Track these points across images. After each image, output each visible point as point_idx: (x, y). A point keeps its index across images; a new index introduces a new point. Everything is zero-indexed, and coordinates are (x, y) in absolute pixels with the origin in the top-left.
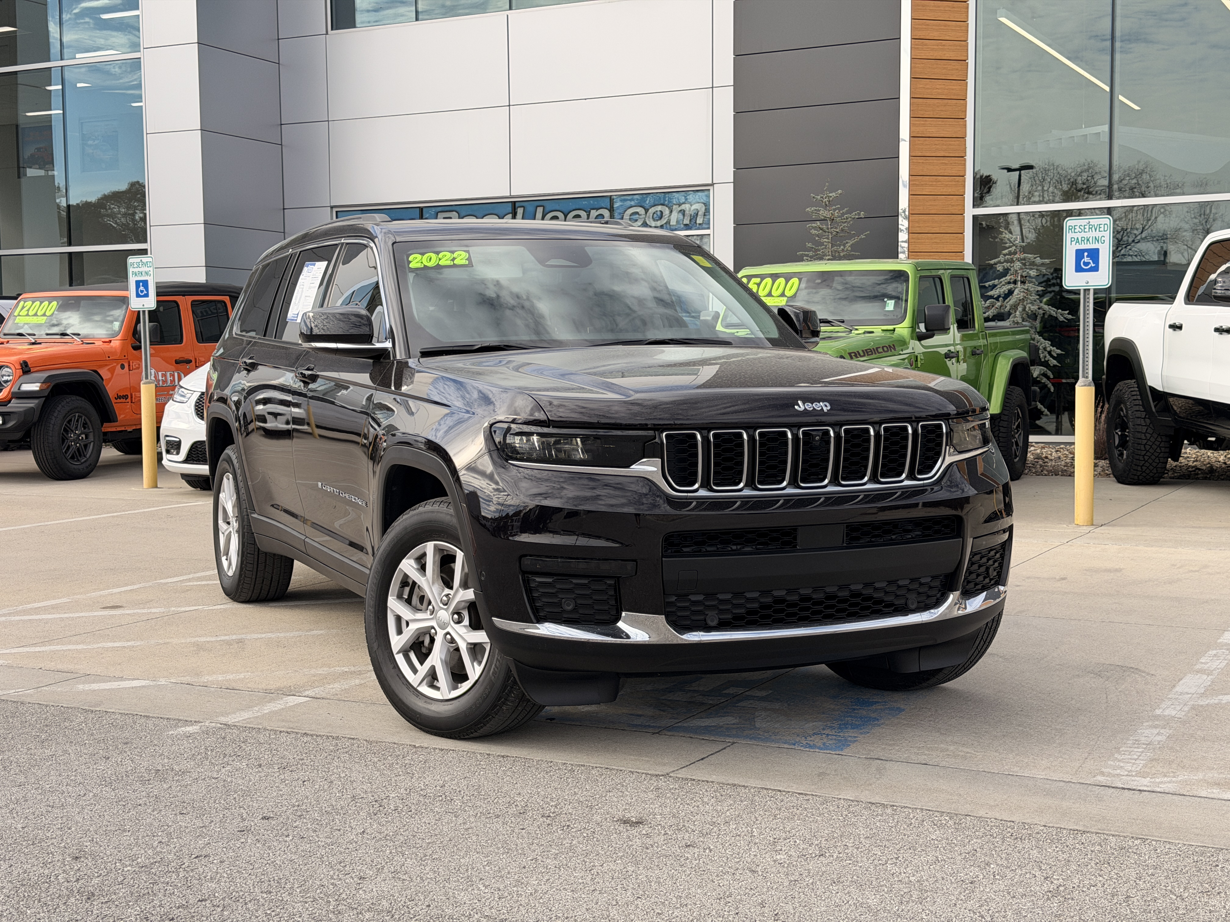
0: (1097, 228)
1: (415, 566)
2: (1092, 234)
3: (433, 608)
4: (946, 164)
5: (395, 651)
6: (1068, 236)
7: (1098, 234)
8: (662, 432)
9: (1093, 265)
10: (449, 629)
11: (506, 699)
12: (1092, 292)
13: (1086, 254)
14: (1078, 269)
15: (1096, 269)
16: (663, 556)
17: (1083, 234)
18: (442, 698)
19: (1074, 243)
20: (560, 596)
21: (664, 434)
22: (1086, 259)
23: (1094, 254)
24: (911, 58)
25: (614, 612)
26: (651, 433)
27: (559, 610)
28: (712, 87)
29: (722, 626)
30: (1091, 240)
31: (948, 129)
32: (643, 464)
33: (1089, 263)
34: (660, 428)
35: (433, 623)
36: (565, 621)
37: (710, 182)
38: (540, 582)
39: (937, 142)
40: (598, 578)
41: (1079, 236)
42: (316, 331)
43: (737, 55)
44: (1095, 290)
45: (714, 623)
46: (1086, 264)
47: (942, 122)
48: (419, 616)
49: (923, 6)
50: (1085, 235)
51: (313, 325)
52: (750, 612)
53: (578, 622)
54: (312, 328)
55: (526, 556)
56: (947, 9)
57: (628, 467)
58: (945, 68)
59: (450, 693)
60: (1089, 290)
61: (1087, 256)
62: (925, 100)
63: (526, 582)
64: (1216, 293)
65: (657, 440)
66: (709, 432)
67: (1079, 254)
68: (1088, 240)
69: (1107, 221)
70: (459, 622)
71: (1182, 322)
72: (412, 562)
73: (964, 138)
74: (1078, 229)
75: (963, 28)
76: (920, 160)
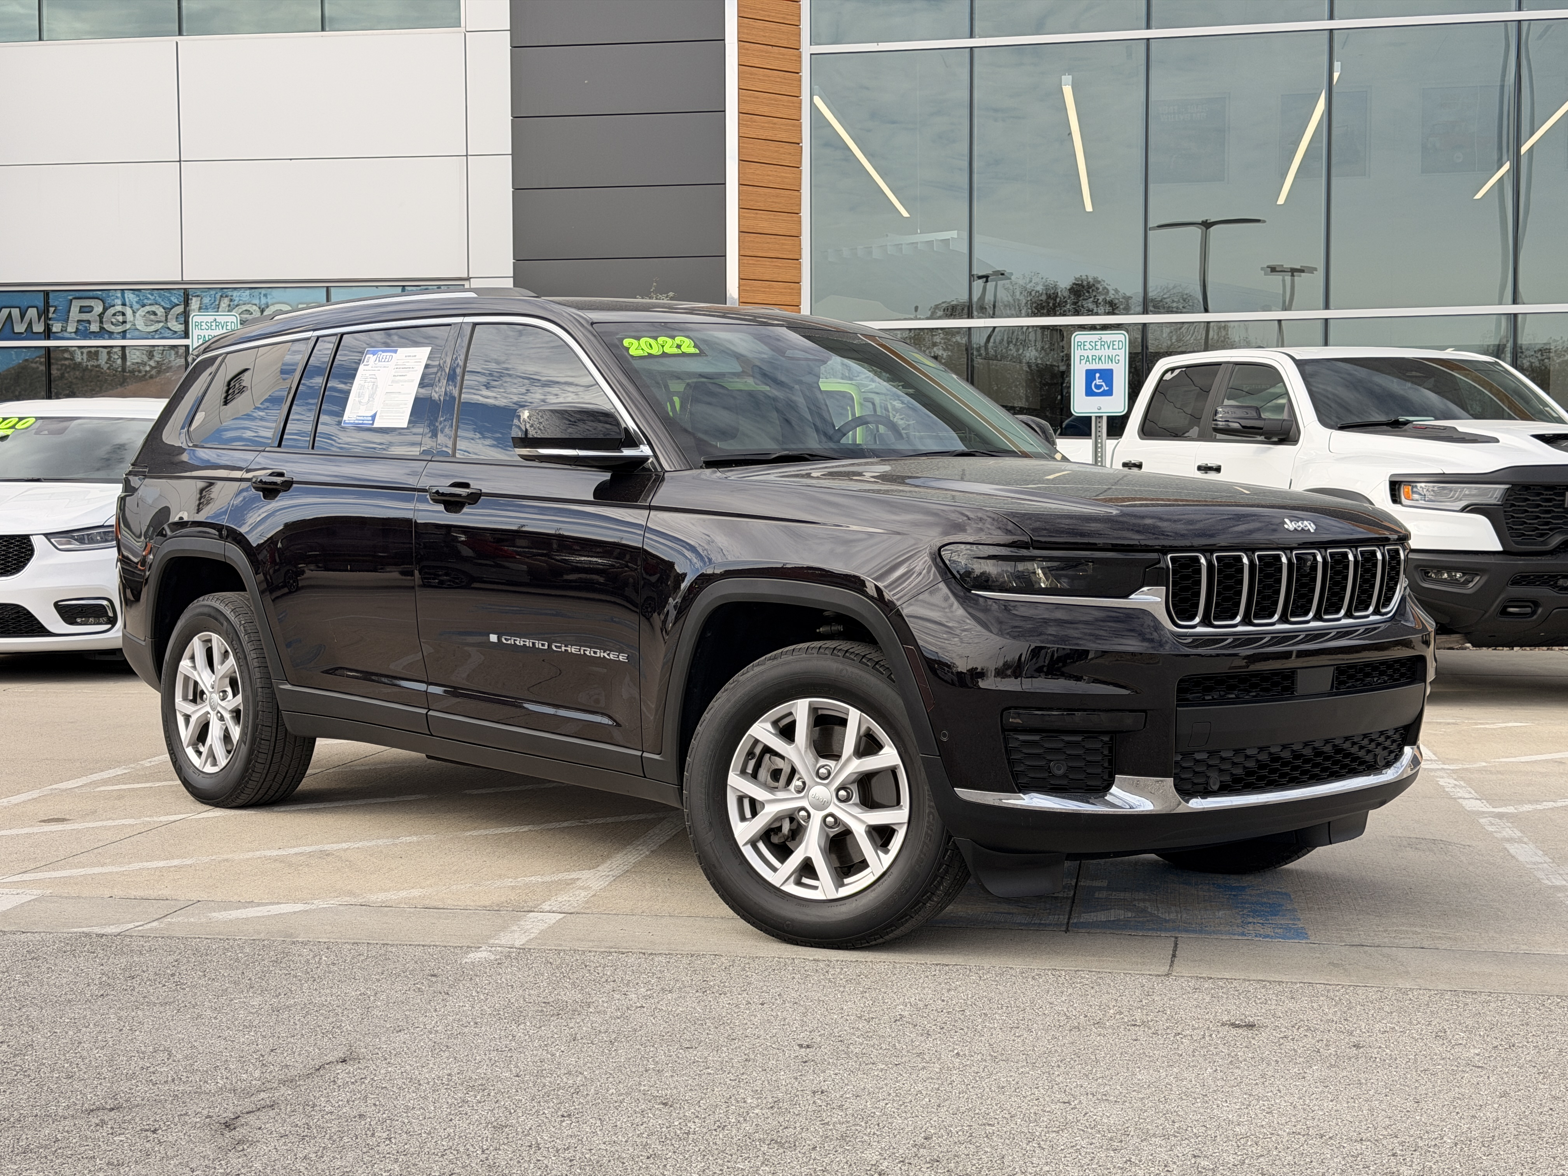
0: (1110, 345)
1: (773, 731)
2: (1105, 352)
3: (804, 783)
4: (779, 267)
5: (740, 843)
6: (1077, 354)
7: (1111, 352)
8: (1166, 554)
9: (1106, 389)
10: (831, 809)
11: (933, 894)
12: (1105, 420)
13: (1098, 375)
14: (1089, 392)
15: (1109, 393)
16: (1178, 706)
17: (1094, 352)
18: (824, 898)
19: (1083, 362)
20: (1048, 758)
21: (1169, 556)
22: (1098, 381)
23: (1107, 375)
24: (739, 137)
25: (1106, 777)
26: (1154, 556)
27: (1046, 775)
28: (467, 156)
29: (1225, 790)
30: (1103, 358)
31: (780, 225)
32: (1143, 593)
33: (1102, 386)
34: (1164, 550)
35: (804, 803)
36: (1051, 789)
37: (466, 276)
38: (1024, 741)
39: (769, 240)
40: (1091, 734)
41: (1090, 353)
42: (532, 433)
43: (515, 117)
44: (1108, 417)
45: (1216, 787)
46: (1098, 387)
47: (775, 216)
48: (781, 795)
49: (751, 74)
50: (1097, 353)
51: (528, 426)
52: (1249, 773)
53: (1066, 789)
54: (526, 430)
55: (1010, 708)
56: (778, 80)
57: (1126, 596)
58: (776, 151)
59: (837, 891)
60: (1101, 417)
61: (1099, 378)
62: (755, 189)
63: (1006, 741)
64: (1217, 425)
65: (1162, 565)
66: (1212, 554)
67: (1090, 375)
68: (1100, 359)
69: (1122, 338)
70: (847, 800)
71: (1141, 460)
72: (769, 726)
73: (798, 236)
74: (1088, 346)
75: (796, 105)
76: (751, 261)
